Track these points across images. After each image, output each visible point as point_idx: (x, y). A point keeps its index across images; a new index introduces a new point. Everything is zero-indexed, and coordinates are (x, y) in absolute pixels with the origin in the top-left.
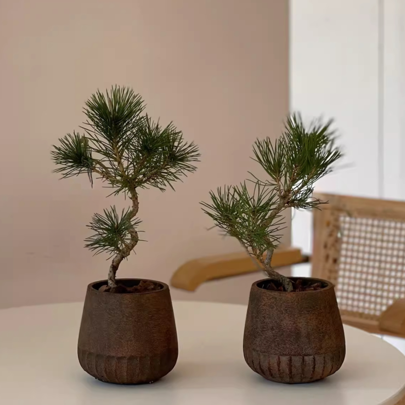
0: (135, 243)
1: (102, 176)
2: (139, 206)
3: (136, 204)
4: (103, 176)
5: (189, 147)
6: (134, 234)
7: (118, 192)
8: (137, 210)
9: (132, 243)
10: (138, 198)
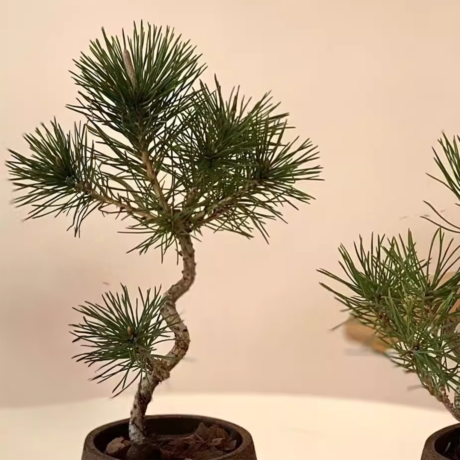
0: (182, 352)
1: (118, 209)
2: (197, 269)
3: (190, 265)
4: (122, 208)
5: (299, 150)
6: (181, 334)
7: (147, 246)
8: (193, 279)
9: (176, 352)
10: (195, 254)
